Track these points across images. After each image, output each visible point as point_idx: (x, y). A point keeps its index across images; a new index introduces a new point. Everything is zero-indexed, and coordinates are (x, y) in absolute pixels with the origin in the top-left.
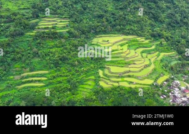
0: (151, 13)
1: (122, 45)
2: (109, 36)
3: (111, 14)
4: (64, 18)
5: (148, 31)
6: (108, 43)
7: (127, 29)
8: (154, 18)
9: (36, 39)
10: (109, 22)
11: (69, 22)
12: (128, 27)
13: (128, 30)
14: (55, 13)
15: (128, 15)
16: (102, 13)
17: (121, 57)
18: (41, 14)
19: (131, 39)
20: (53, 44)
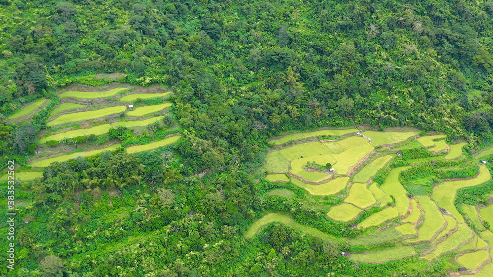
0: (446, 37)
1: (380, 180)
2: (318, 139)
3: (311, 50)
4: (149, 84)
5: (453, 111)
6: (333, 178)
7: (378, 105)
8: (459, 56)
9: (49, 201)
10: (309, 82)
11: (171, 100)
12: (380, 98)
13: (383, 109)
14: (109, 67)
15: (371, 50)
16: (278, 49)
17: (401, 242)
18: (52, 73)
19: (402, 148)
20: (122, 214)
